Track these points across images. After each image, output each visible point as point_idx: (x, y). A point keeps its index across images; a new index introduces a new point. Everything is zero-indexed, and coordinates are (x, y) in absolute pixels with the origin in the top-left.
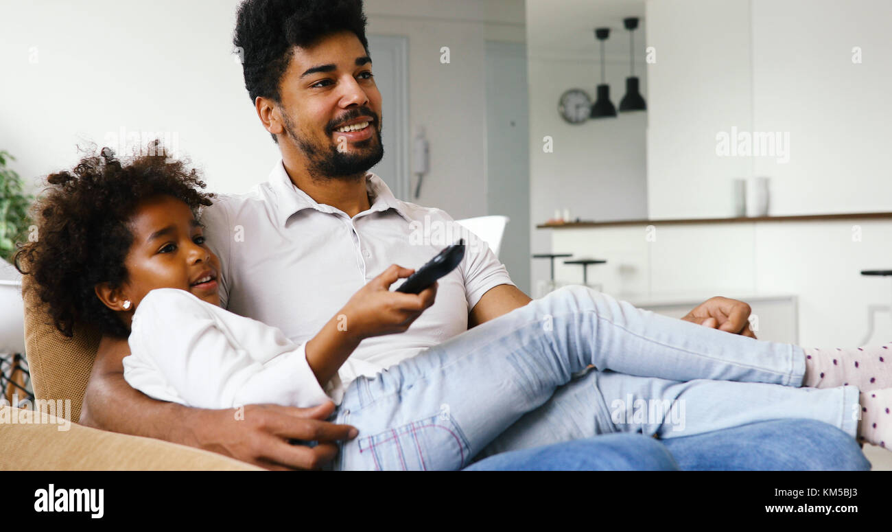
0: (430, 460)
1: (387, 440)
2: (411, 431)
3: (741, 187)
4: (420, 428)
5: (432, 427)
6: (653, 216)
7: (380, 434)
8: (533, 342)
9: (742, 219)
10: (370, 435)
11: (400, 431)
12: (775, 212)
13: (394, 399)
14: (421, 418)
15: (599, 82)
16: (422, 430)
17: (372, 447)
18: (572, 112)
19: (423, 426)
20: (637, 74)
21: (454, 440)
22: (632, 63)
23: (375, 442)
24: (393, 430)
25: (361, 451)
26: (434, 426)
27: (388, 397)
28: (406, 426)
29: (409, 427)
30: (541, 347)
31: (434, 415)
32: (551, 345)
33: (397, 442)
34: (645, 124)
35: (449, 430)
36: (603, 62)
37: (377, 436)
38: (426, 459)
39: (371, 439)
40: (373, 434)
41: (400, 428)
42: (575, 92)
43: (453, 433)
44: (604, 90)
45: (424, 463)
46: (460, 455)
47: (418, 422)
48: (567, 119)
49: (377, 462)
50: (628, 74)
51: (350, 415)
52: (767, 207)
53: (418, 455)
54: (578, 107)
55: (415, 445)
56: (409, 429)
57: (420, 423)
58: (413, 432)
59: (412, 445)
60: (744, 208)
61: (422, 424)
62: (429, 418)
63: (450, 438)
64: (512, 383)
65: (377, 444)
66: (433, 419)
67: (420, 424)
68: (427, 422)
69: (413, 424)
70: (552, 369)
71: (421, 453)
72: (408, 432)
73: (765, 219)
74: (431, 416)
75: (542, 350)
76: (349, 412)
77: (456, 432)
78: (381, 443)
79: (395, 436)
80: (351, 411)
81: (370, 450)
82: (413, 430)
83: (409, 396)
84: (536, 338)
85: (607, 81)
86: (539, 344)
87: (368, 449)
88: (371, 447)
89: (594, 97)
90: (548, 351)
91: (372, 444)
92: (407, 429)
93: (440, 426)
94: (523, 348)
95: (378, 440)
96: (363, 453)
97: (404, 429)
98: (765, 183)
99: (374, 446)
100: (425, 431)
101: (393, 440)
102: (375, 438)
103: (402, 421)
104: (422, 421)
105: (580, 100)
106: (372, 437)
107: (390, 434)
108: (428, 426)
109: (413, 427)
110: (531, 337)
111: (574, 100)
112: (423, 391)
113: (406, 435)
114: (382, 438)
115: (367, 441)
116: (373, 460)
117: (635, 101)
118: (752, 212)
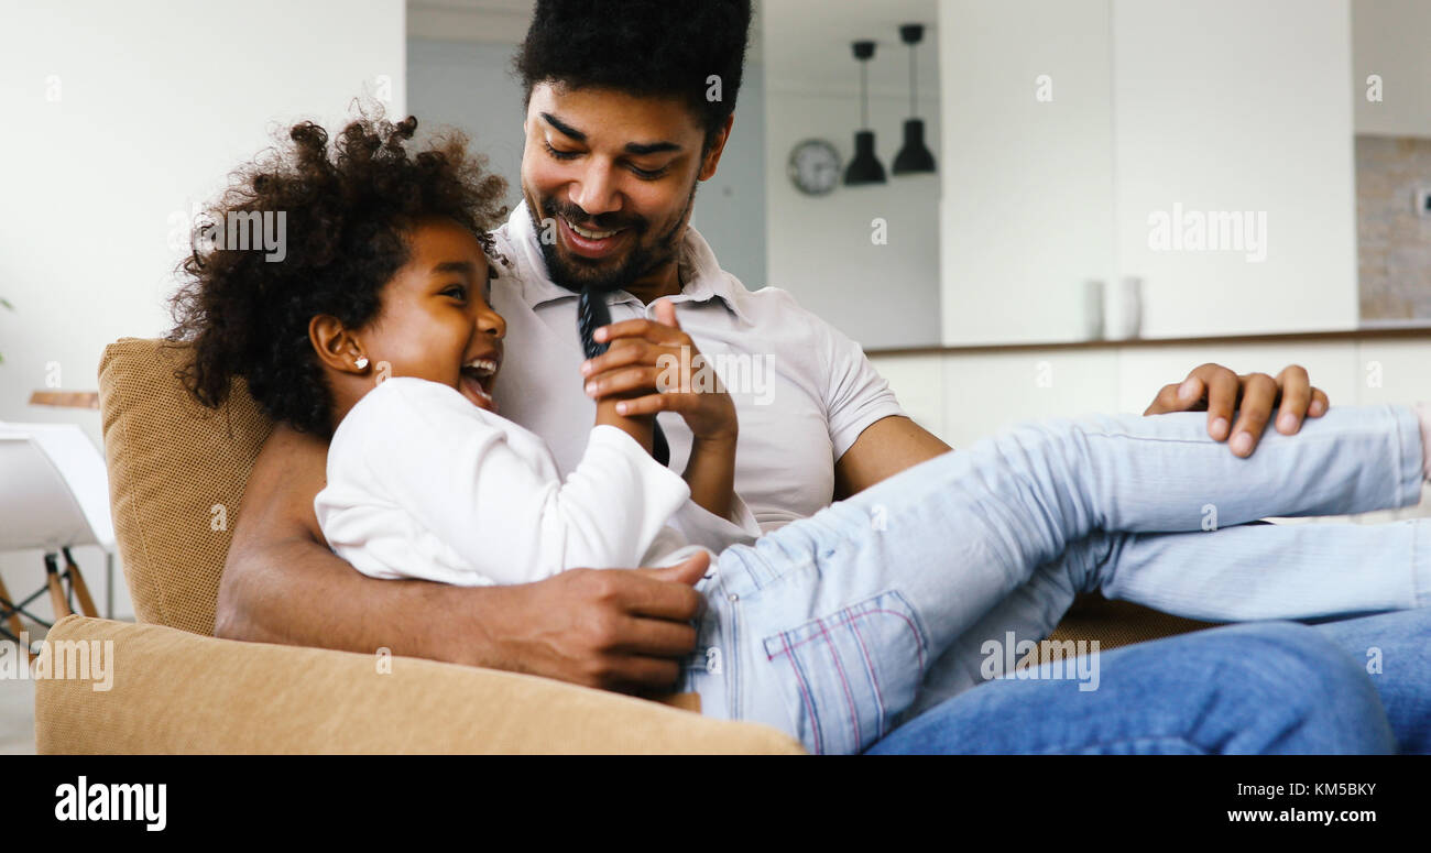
0: (881, 667)
1: (812, 638)
2: (848, 620)
3: (1097, 293)
4: (859, 615)
5: (878, 614)
6: (950, 339)
7: (800, 628)
8: (1003, 485)
9: (1097, 344)
10: (783, 632)
11: (831, 622)
12: (1151, 332)
13: (812, 571)
14: (860, 601)
15: (858, 126)
16: (865, 618)
17: (789, 650)
18: (809, 176)
19: (866, 613)
20: (921, 114)
21: (911, 632)
22: (914, 100)
23: (793, 641)
24: (819, 621)
25: (770, 658)
26: (880, 611)
27: (804, 569)
28: (839, 613)
29: (843, 614)
30: (1016, 490)
31: (878, 594)
32: (1031, 489)
33: (828, 639)
34: (937, 195)
35: (904, 617)
36: (864, 97)
37: (794, 631)
38: (876, 665)
39: (785, 638)
40: (788, 630)
41: (829, 618)
42: (814, 143)
43: (909, 622)
44: (865, 141)
45: (873, 670)
46: (918, 662)
47: (856, 606)
48: (802, 187)
49: (800, 673)
50: (907, 115)
51: (740, 602)
52: (1139, 324)
53: (863, 659)
54: (819, 168)
55: (858, 644)
56: (844, 618)
57: (859, 608)
58: (851, 622)
59: (852, 643)
60: (1101, 326)
61: (864, 609)
62: (872, 599)
63: (905, 631)
64: (983, 546)
65: (796, 645)
66: (878, 600)
67: (861, 611)
68: (870, 606)
69: (848, 609)
70: (1038, 528)
71: (868, 656)
72: (842, 622)
73: (1135, 342)
74: (873, 596)
75: (1018, 497)
76: (737, 599)
77: (913, 620)
78: (802, 643)
79: (824, 631)
80: (741, 595)
81: (785, 654)
82: (850, 619)
83: (832, 569)
84: (1008, 477)
85: (872, 126)
86: (1013, 487)
87: (781, 653)
88: (786, 650)
89: (848, 152)
90: (1028, 497)
91: (788, 646)
92: (841, 617)
93: (889, 611)
94: (991, 493)
95: (797, 637)
96: (775, 660)
97: (836, 619)
98: (1135, 286)
99: (791, 647)
100: (870, 620)
101: (820, 637)
102: (792, 636)
103: (829, 607)
104: (861, 604)
105: (821, 156)
106: (787, 634)
107: (816, 627)
108: (872, 611)
109: (851, 614)
110: (999, 477)
111: (812, 157)
112: (853, 558)
113: (841, 628)
114: (804, 633)
115: (779, 640)
116: (792, 670)
117: (918, 157)
118: (1114, 332)
